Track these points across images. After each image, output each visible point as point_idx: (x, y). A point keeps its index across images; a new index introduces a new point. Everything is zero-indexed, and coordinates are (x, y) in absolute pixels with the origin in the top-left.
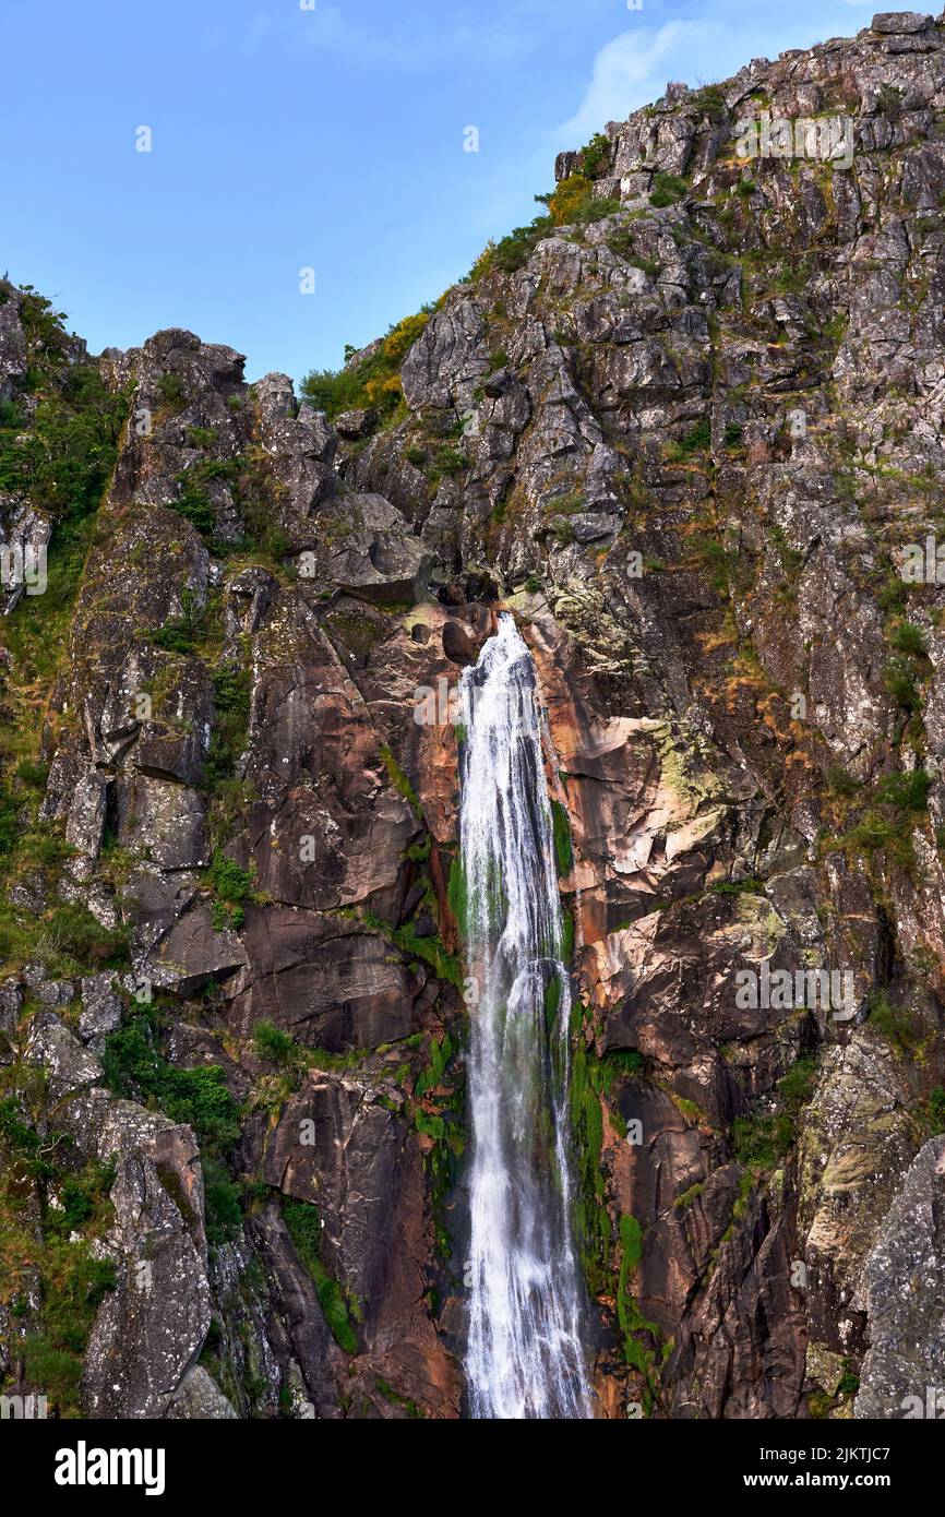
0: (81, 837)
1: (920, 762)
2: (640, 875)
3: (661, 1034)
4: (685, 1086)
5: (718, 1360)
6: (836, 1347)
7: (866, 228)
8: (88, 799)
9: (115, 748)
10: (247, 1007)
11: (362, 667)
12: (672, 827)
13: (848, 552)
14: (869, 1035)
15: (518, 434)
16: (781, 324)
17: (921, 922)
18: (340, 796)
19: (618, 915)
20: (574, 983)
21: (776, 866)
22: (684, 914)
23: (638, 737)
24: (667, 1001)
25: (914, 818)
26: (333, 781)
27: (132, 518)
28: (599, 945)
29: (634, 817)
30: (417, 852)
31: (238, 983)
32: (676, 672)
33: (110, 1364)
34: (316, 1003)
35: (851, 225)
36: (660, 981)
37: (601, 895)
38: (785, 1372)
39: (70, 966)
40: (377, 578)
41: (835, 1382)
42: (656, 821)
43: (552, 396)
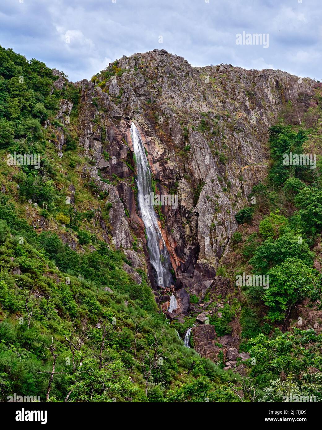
0: (86, 147)
1: (188, 144)
2: (156, 157)
3: (162, 177)
4: (165, 184)
5: (172, 219)
6: (186, 218)
7: (161, 77)
8: (87, 142)
9: (90, 136)
10: (110, 172)
11: (118, 127)
12: (158, 151)
13: (175, 117)
14: (184, 179)
15: (128, 99)
16: (155, 88)
17: (189, 165)
18: (118, 144)
19: (154, 162)
20: (150, 170)
21: (171, 157)
22: (162, 162)
23: (152, 139)
24: (162, 173)
25: (188, 151)
26: (117, 142)
27: (86, 104)
28: (152, 166)
29: (154, 149)
30: (129, 152)
31: (108, 169)
32: (154, 131)
33: (113, 217)
34: (119, 172)
35: (159, 76)
36: (161, 171)
37: (152, 159)
38: (179, 221)
39: (90, 165)
40: (118, 116)
41: (186, 222)
42: (156, 150)
43: (132, 94)
